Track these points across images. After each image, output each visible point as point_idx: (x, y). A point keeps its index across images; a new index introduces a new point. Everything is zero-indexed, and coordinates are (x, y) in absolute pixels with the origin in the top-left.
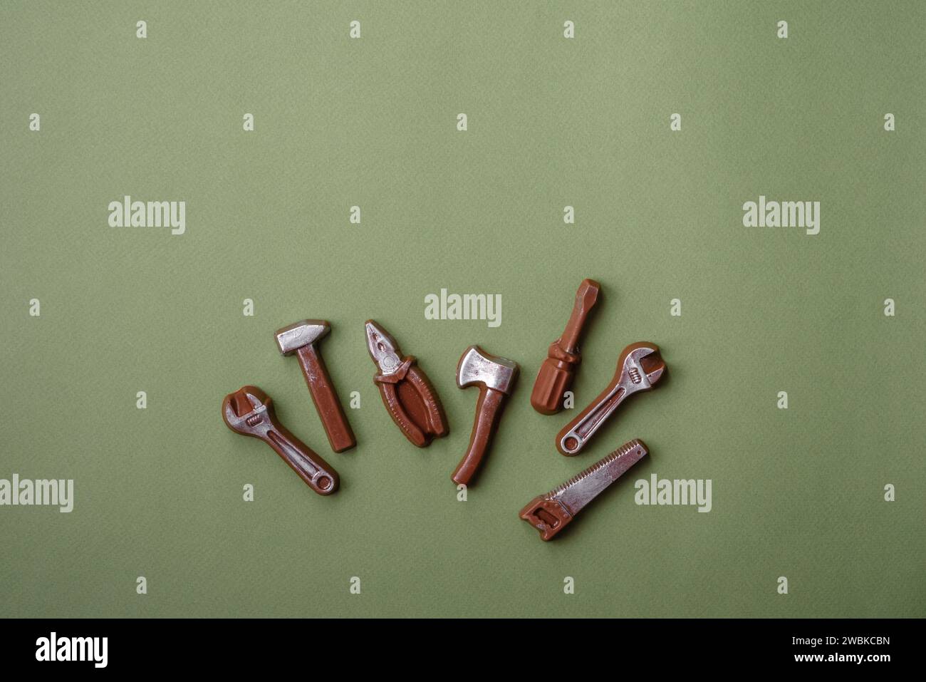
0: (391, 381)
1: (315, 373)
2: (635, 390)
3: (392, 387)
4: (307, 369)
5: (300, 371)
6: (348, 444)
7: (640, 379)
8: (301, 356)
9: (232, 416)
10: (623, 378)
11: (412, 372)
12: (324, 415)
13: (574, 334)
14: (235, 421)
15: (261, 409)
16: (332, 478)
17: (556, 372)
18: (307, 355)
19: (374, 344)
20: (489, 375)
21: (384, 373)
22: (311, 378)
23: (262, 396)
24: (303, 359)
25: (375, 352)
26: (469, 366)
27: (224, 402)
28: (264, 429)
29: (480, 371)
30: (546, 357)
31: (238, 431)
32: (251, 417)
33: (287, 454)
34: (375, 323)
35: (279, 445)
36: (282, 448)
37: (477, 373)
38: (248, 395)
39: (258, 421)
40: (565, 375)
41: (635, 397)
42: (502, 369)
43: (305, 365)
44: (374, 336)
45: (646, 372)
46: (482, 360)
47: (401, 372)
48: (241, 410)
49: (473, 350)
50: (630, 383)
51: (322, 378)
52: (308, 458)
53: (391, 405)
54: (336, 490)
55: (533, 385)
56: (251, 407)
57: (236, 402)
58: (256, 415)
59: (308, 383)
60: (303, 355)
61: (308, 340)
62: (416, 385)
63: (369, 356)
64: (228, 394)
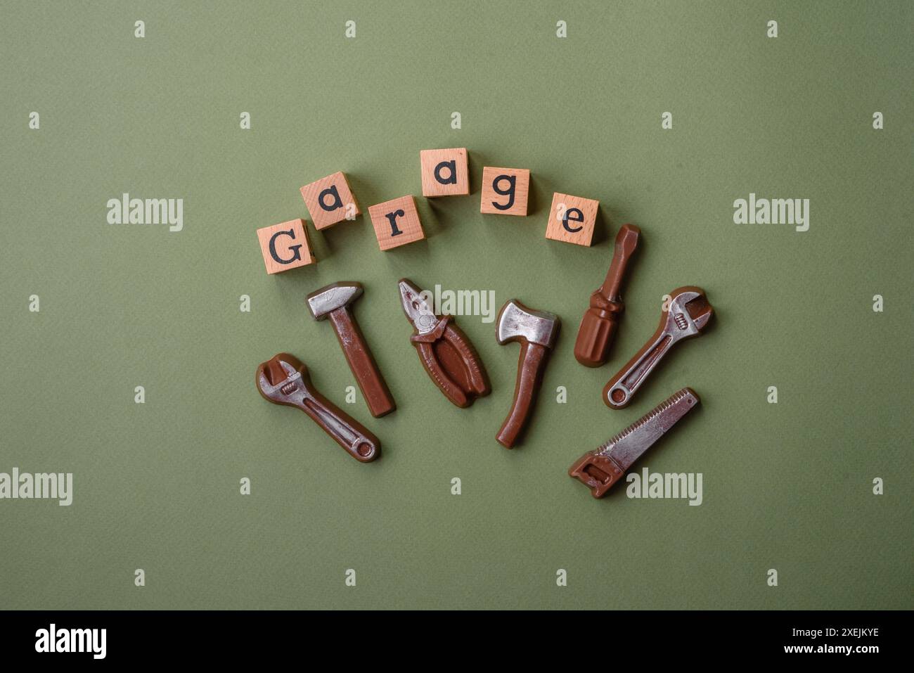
0: (428, 341)
1: (349, 336)
2: (681, 337)
3: (429, 346)
4: (341, 333)
5: (334, 335)
6: (387, 408)
7: (687, 324)
8: (334, 319)
9: (266, 385)
10: (669, 325)
11: (449, 330)
12: (361, 379)
13: (616, 281)
14: (270, 390)
15: (295, 376)
16: (372, 445)
17: (599, 322)
18: (340, 318)
19: (408, 303)
20: (530, 329)
21: (420, 333)
22: (346, 341)
23: (296, 363)
24: (336, 322)
25: (411, 312)
26: (509, 321)
27: (257, 372)
28: (299, 397)
29: (520, 326)
30: (587, 306)
31: (274, 400)
32: (286, 385)
33: (325, 422)
34: (409, 282)
35: (317, 414)
36: (320, 416)
37: (516, 327)
38: (282, 363)
39: (294, 389)
40: (609, 325)
41: (683, 343)
42: (542, 321)
43: (338, 328)
44: (408, 295)
45: (692, 317)
46: (521, 314)
47: (438, 330)
48: (275, 379)
49: (511, 304)
50: (676, 329)
51: (357, 341)
52: (346, 424)
53: (430, 366)
54: (378, 456)
55: (576, 338)
56: (285, 375)
57: (270, 371)
58: (291, 382)
59: (343, 347)
60: (336, 319)
61: (341, 303)
62: (454, 343)
63: (404, 316)
64: (261, 363)
